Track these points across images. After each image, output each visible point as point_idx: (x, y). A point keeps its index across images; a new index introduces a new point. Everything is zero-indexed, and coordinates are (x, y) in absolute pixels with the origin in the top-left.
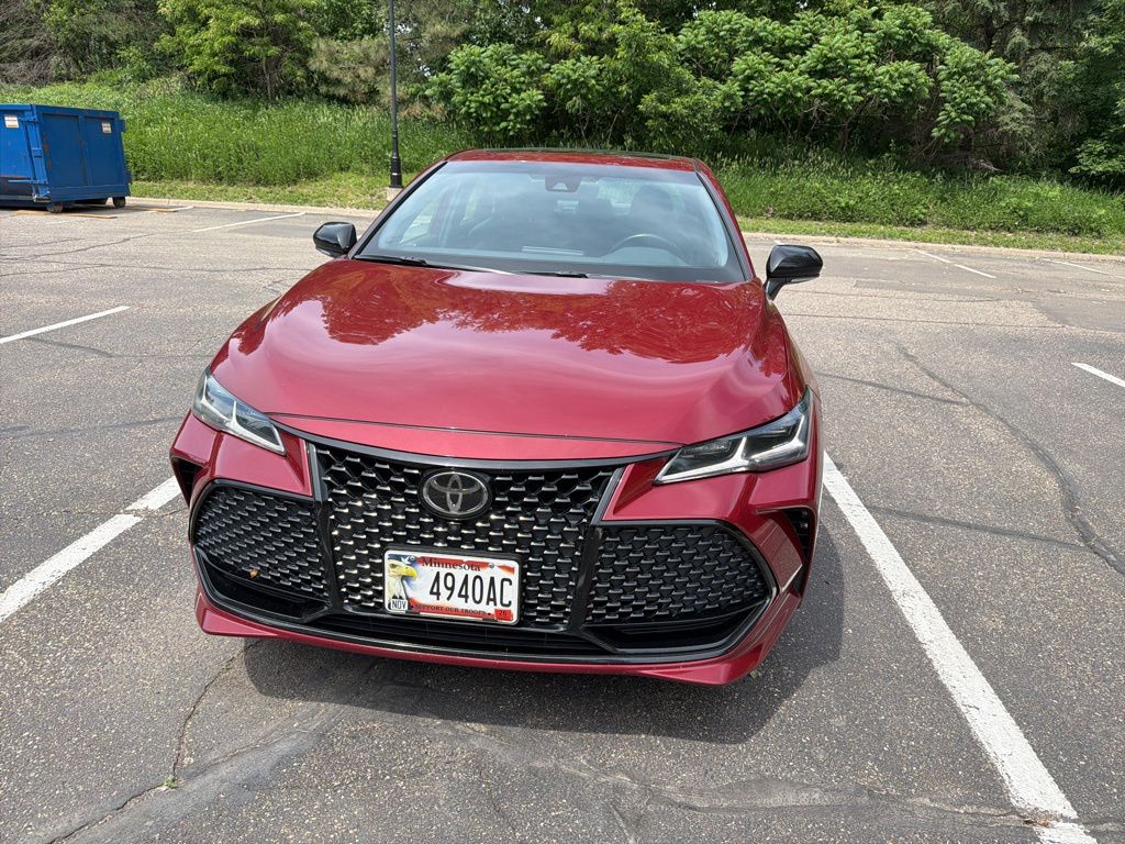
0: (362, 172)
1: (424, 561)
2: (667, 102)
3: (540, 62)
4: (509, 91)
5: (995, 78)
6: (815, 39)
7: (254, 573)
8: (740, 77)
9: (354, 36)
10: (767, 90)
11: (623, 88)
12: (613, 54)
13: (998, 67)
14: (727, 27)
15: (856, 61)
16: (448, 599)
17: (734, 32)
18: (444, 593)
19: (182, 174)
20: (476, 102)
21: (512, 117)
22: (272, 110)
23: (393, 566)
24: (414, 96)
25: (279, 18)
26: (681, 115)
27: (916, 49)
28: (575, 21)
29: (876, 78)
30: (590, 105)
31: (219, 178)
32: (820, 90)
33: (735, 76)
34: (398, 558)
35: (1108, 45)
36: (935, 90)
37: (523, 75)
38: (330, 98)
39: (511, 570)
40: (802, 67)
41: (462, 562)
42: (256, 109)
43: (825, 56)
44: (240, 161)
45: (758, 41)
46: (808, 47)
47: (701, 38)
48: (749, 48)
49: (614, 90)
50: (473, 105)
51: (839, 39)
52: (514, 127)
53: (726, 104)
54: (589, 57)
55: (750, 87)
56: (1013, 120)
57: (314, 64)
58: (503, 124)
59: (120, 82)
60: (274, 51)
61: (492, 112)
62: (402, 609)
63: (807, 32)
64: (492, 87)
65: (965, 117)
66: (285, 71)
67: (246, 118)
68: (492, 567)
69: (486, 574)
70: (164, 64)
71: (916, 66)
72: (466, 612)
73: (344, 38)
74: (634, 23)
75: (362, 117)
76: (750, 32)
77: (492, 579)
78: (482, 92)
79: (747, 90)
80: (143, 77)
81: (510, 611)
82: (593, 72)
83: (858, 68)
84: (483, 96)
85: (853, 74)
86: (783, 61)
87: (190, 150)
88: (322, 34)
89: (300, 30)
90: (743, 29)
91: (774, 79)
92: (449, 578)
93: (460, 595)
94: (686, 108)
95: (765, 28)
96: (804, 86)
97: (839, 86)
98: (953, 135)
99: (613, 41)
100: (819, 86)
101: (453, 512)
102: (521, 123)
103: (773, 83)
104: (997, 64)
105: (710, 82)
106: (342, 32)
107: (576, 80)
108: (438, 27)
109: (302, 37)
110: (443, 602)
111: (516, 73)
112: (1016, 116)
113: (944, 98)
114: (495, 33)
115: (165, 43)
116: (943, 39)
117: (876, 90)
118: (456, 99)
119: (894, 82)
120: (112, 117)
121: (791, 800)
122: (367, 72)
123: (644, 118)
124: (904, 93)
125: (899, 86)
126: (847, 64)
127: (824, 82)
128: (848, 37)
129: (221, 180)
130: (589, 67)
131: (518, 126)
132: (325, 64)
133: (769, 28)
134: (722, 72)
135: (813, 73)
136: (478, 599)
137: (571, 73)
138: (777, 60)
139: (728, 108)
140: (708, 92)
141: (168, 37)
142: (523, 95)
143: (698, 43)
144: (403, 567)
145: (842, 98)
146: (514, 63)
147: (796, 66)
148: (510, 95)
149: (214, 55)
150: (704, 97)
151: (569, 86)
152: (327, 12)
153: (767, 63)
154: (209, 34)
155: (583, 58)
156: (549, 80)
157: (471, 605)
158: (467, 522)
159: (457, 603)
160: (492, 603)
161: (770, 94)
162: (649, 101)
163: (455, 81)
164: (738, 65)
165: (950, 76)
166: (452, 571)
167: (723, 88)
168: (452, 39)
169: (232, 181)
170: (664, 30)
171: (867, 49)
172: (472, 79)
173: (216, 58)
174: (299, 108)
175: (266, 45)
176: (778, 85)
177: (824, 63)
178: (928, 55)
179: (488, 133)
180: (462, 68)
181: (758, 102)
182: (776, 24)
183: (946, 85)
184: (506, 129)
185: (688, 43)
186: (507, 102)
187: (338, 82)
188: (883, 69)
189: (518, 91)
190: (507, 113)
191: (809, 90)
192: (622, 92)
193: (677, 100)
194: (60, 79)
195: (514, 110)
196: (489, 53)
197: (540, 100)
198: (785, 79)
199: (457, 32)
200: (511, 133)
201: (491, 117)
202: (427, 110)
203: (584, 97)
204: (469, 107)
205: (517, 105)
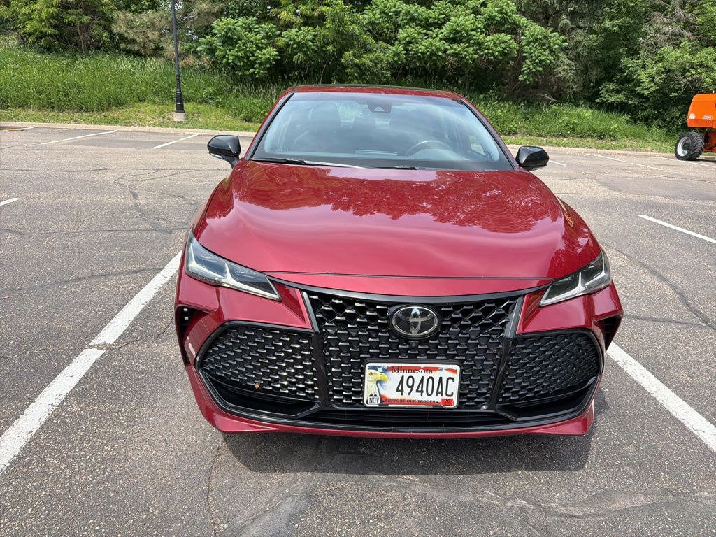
0: (154, 102)
1: (393, 369)
2: (359, 57)
3: (274, 30)
4: (254, 49)
5: (554, 45)
6: (447, 19)
7: (257, 386)
8: (404, 42)
9: (142, 10)
10: (420, 51)
11: (330, 47)
12: (322, 26)
13: (556, 38)
14: (393, 10)
15: (474, 33)
16: (409, 394)
17: (397, 13)
18: (406, 390)
19: (23, 104)
20: (233, 55)
21: (257, 66)
22: (86, 59)
23: (371, 374)
24: (188, 51)
26: (368, 66)
27: (507, 26)
28: (296, 4)
29: (486, 44)
30: (308, 58)
31: (52, 107)
32: (452, 51)
33: (400, 41)
34: (375, 368)
35: (615, 26)
36: (520, 51)
37: (263, 38)
38: (128, 52)
39: (454, 371)
40: (441, 36)
41: (420, 368)
42: (74, 58)
43: (455, 30)
44: (66, 95)
45: (413, 19)
46: (444, 24)
47: (377, 16)
48: (407, 23)
49: (324, 49)
50: (231, 57)
51: (462, 19)
52: (259, 72)
53: (396, 59)
54: (307, 27)
55: (410, 48)
56: (563, 70)
57: (115, 29)
58: (252, 70)
60: (86, 19)
61: (244, 62)
62: (376, 403)
63: (441, 14)
64: (243, 45)
65: (538, 68)
66: (95, 33)
67: (67, 65)
68: (441, 370)
69: (436, 375)
70: (2, 27)
71: (509, 37)
72: (421, 402)
73: (135, 11)
74: (337, 5)
75: (152, 65)
76: (408, 13)
77: (441, 379)
78: (236, 49)
79: (407, 50)
81: (452, 400)
82: (310, 37)
83: (475, 38)
84: (237, 52)
85: (472, 41)
86: (429, 32)
87: (28, 87)
88: (120, 9)
89: (104, 4)
90: (403, 12)
91: (424, 43)
92: (411, 380)
93: (417, 391)
94: (370, 61)
95: (417, 11)
96: (442, 48)
97: (464, 48)
98: (531, 79)
99: (322, 17)
100: (452, 48)
101: (415, 334)
102: (264, 69)
103: (423, 46)
104: (555, 36)
105: (384, 45)
106: (134, 7)
107: (299, 42)
108: (204, 5)
109: (105, 10)
110: (405, 396)
111: (258, 37)
112: (566, 69)
113: (525, 56)
114: (242, 10)
115: (3, 12)
116: (522, 20)
117: (486, 51)
118: (219, 53)
119: (496, 47)
121: (630, 504)
122: (153, 35)
123: (344, 67)
124: (502, 53)
125: (499, 49)
126: (468, 35)
127: (455, 46)
128: (467, 18)
129: (53, 108)
130: (307, 33)
131: (262, 71)
132: (124, 29)
133: (420, 11)
134: (391, 38)
135: (447, 40)
136: (430, 392)
137: (296, 37)
138: (425, 31)
139: (396, 61)
140: (383, 50)
141: (5, 8)
142: (264, 51)
143: (376, 19)
144: (378, 374)
145: (466, 55)
146: (257, 30)
147: (437, 35)
148: (255, 51)
149: (42, 21)
150: (381, 54)
151: (295, 46)
153: (419, 33)
154: (37, 6)
155: (302, 28)
156: (281, 42)
157: (425, 397)
158: (422, 341)
159: (415, 396)
160: (439, 395)
161: (422, 53)
162: (347, 56)
163: (217, 41)
164: (401, 34)
165: (528, 43)
166: (412, 374)
167: (393, 48)
168: (213, 13)
169: (61, 109)
170: (354, 10)
171: (479, 26)
172: (229, 40)
173: (43, 23)
174: (106, 59)
175: (80, 15)
176: (427, 47)
177: (454, 34)
178: (514, 30)
179: (241, 76)
180: (223, 33)
181: (415, 58)
182: (424, 9)
183: (527, 48)
184: (253, 73)
185: (370, 19)
186: (253, 55)
187: (134, 41)
188: (489, 38)
189: (260, 49)
190: (254, 62)
191: (445, 51)
192: (329, 50)
193: (365, 56)
195: (259, 61)
196: (240, 23)
197: (276, 55)
198: (431, 43)
199: (216, 9)
200: (257, 76)
201: (243, 66)
202: (198, 61)
203: (305, 53)
204: (228, 59)
205: (261, 58)
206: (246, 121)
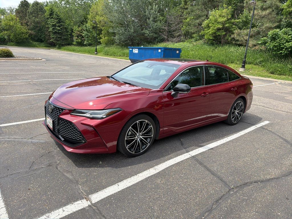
0: (237, 64)
1: (48, 118)
4: (285, 42)
16: (49, 124)
20: (273, 45)
21: (284, 50)
25: (227, 25)
38: (236, 45)
50: (271, 46)
52: (284, 52)
57: (232, 36)
58: (281, 52)
59: (192, 42)
60: (224, 33)
61: (278, 48)
64: (279, 41)
66: (226, 38)
67: (213, 50)
70: (202, 37)
72: (50, 127)
73: (245, 29)
75: (242, 49)
78: (275, 43)
80: (196, 40)
84: (275, 44)
88: (239, 29)
89: (233, 28)
102: (287, 51)
106: (244, 27)
109: (233, 29)
111: (289, 36)
114: (288, 25)
115: (202, 32)
118: (267, 44)
120: (180, 50)
122: (246, 38)
131: (286, 52)
132: (236, 36)
141: (203, 31)
146: (289, 34)
148: (285, 43)
152: (241, 23)
154: (210, 30)
163: (268, 39)
166: (50, 120)
168: (271, 28)
172: (273, 39)
174: (226, 47)
175: (222, 32)
179: (275, 54)
180: (271, 36)
184: (281, 53)
186: (284, 45)
187: (238, 40)
189: (289, 42)
190: (283, 48)
194: (182, 41)
195: (285, 48)
196: (282, 31)
199: (274, 26)
200: (283, 54)
201: (277, 50)
202: (260, 48)
204: (270, 47)
205: (287, 46)
206: (271, 73)
